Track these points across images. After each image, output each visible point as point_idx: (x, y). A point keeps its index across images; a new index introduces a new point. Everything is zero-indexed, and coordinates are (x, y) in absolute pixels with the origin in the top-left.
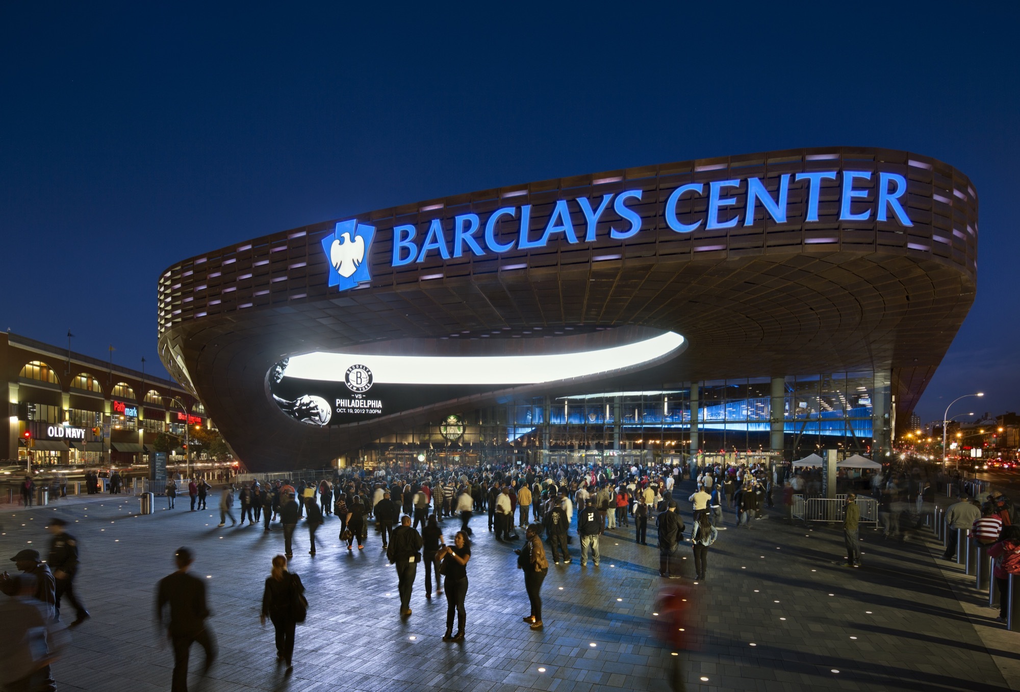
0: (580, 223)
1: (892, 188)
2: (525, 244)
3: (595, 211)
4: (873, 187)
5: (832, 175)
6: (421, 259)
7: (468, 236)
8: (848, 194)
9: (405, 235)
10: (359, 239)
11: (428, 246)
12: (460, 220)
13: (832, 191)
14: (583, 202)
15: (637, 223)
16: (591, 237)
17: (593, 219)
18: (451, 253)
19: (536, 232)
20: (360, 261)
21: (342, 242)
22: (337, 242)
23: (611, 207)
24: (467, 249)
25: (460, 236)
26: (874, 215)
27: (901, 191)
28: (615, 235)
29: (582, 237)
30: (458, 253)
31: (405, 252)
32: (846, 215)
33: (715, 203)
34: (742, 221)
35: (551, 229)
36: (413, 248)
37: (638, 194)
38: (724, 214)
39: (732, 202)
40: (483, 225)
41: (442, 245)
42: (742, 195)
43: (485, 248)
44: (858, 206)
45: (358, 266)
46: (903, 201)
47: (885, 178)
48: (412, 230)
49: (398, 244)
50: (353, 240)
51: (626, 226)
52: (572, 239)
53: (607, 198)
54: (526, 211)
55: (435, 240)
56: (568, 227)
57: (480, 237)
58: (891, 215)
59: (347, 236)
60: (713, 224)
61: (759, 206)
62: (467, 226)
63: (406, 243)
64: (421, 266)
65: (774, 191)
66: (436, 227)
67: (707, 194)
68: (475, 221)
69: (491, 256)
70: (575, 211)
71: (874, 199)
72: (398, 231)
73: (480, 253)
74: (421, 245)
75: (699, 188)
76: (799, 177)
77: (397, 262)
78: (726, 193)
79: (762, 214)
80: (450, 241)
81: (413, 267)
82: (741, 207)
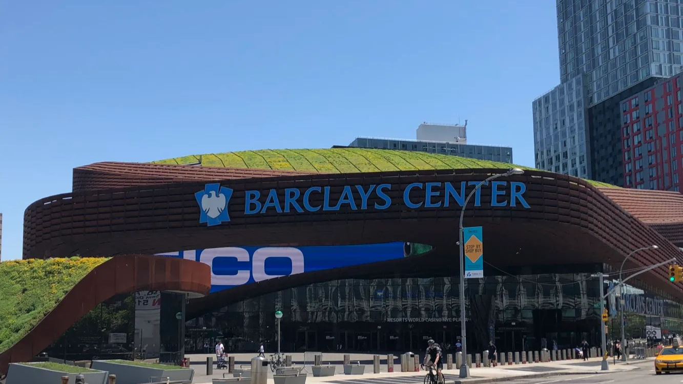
0: (358, 199)
1: (518, 189)
2: (327, 208)
3: (366, 192)
4: (507, 188)
5: (487, 183)
6: (264, 211)
7: (293, 201)
8: (495, 193)
9: (253, 197)
10: (222, 196)
11: (268, 204)
12: (288, 191)
13: (487, 190)
14: (359, 188)
15: (389, 201)
16: (364, 206)
17: (365, 197)
18: (283, 208)
19: (333, 202)
20: (223, 209)
21: (210, 196)
22: (206, 196)
23: (374, 191)
24: (292, 207)
25: (288, 200)
26: (509, 203)
27: (523, 190)
28: (377, 206)
29: (359, 206)
30: (287, 209)
31: (253, 206)
32: (494, 203)
33: (429, 194)
34: (443, 203)
35: (342, 201)
36: (259, 205)
37: (389, 186)
38: (434, 200)
39: (438, 194)
40: (302, 194)
41: (276, 204)
42: (442, 189)
43: (303, 207)
44: (500, 199)
45: (222, 213)
46: (523, 195)
47: (513, 185)
48: (258, 194)
49: (248, 201)
50: (217, 196)
51: (382, 203)
52: (354, 207)
53: (372, 187)
54: (327, 189)
55: (272, 201)
56: (351, 201)
58: (518, 202)
59: (213, 193)
60: (428, 204)
61: (451, 197)
62: (292, 195)
63: (254, 201)
64: (263, 215)
65: (458, 189)
66: (273, 193)
67: (424, 189)
68: (297, 192)
69: (307, 213)
70: (355, 192)
71: (508, 195)
72: (248, 194)
73: (300, 210)
74: (263, 203)
75: (421, 185)
76: (470, 183)
77: (248, 212)
78: (434, 189)
79: (452, 201)
80: (282, 202)
81: (258, 215)
82: (442, 196)
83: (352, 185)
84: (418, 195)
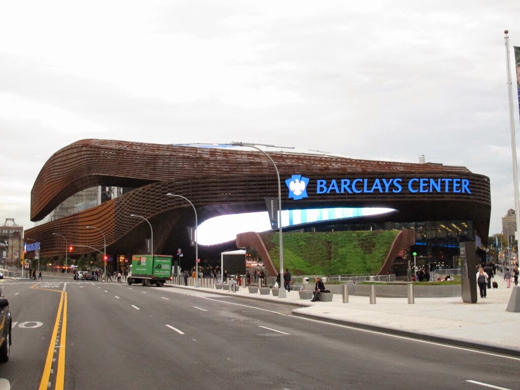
0: (383, 186)
1: (465, 183)
2: (366, 191)
3: (388, 183)
4: (460, 183)
5: (451, 180)
6: (328, 192)
7: (346, 186)
8: (455, 185)
9: (321, 183)
10: (302, 182)
11: (331, 188)
12: (343, 181)
13: (451, 183)
14: (384, 180)
15: (400, 188)
16: (387, 191)
17: (387, 186)
18: (340, 190)
19: (369, 187)
21: (295, 182)
22: (292, 182)
23: (392, 182)
24: (345, 190)
25: (343, 186)
26: (461, 190)
27: (468, 184)
28: (394, 191)
29: (384, 190)
30: (342, 191)
31: (322, 189)
32: (455, 191)
33: (422, 185)
34: (429, 190)
35: (374, 187)
36: (325, 188)
37: (400, 180)
38: (424, 188)
39: (426, 185)
40: (351, 183)
41: (336, 188)
42: (429, 182)
43: (352, 190)
44: (458, 188)
45: (303, 192)
46: (468, 187)
47: (463, 181)
48: (325, 182)
49: (319, 186)
50: (300, 182)
51: (397, 189)
52: (381, 191)
53: (391, 180)
54: (366, 181)
55: (333, 186)
56: (379, 187)
57: (350, 186)
58: (465, 190)
59: (297, 180)
60: (421, 191)
61: (433, 186)
62: (345, 183)
63: (322, 186)
64: (328, 194)
65: (437, 182)
66: (334, 182)
67: (419, 182)
68: (348, 181)
69: (355, 194)
70: (381, 182)
71: (461, 187)
72: (319, 182)
73: (350, 192)
74: (328, 187)
75: (417, 180)
76: (443, 180)
77: (319, 192)
78: (424, 182)
79: (434, 189)
80: (339, 187)
81: (325, 194)
82: (429, 186)
83: (380, 179)
84: (416, 185)
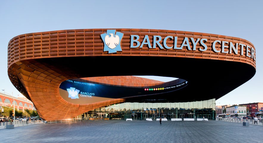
0: (192, 45)
2: (176, 47)
5: (245, 45)
6: (142, 47)
7: (158, 42)
8: (248, 51)
9: (135, 38)
10: (117, 36)
11: (144, 43)
12: (155, 37)
14: (193, 39)
15: (206, 48)
16: (195, 49)
17: (195, 44)
18: (152, 46)
19: (179, 45)
20: (118, 44)
21: (110, 36)
22: (107, 36)
23: (199, 42)
24: (157, 46)
25: (155, 41)
26: (251, 56)
28: (201, 50)
30: (155, 47)
31: (136, 44)
32: (247, 55)
33: (224, 46)
34: (229, 52)
35: (184, 45)
36: (139, 43)
37: (206, 40)
38: (225, 49)
40: (163, 40)
41: (149, 43)
42: (229, 46)
43: (163, 46)
45: (117, 46)
48: (138, 37)
49: (133, 40)
50: (114, 36)
51: (203, 48)
52: (190, 49)
53: (199, 40)
54: (176, 38)
55: (146, 42)
56: (188, 45)
57: (162, 43)
59: (112, 35)
60: (223, 51)
62: (158, 39)
63: (136, 41)
64: (141, 49)
66: (147, 37)
67: (222, 44)
68: (160, 38)
70: (190, 41)
72: (132, 36)
73: (162, 48)
74: (141, 43)
75: (220, 42)
76: (240, 44)
77: (132, 46)
79: (233, 51)
80: (152, 43)
81: (138, 49)
83: (189, 38)
84: (219, 46)
